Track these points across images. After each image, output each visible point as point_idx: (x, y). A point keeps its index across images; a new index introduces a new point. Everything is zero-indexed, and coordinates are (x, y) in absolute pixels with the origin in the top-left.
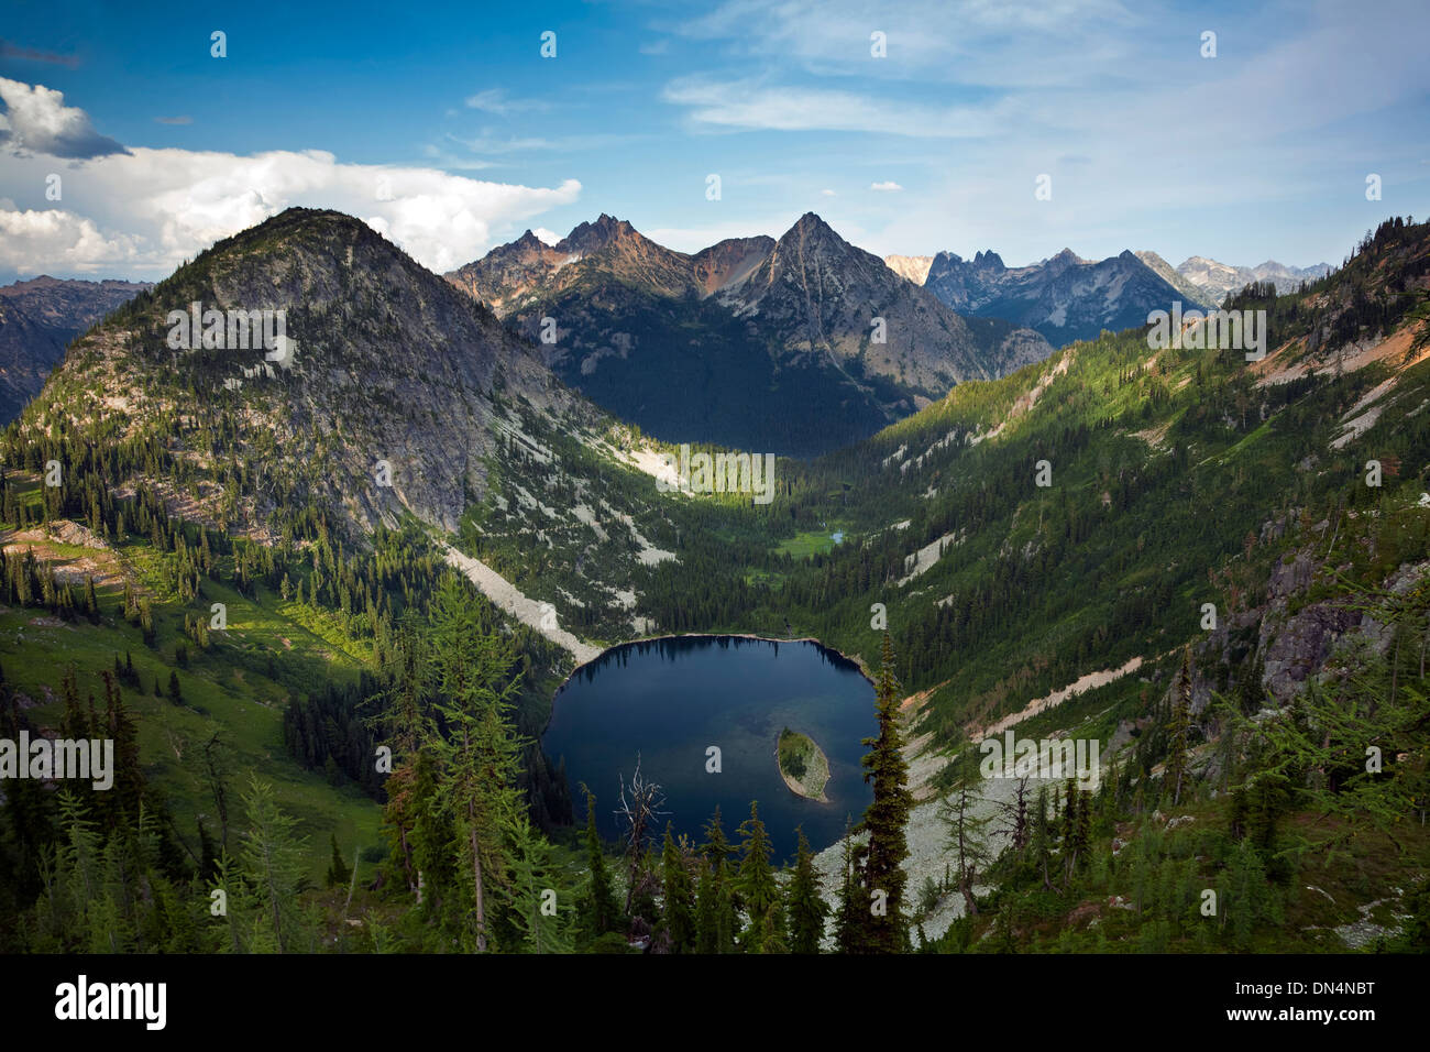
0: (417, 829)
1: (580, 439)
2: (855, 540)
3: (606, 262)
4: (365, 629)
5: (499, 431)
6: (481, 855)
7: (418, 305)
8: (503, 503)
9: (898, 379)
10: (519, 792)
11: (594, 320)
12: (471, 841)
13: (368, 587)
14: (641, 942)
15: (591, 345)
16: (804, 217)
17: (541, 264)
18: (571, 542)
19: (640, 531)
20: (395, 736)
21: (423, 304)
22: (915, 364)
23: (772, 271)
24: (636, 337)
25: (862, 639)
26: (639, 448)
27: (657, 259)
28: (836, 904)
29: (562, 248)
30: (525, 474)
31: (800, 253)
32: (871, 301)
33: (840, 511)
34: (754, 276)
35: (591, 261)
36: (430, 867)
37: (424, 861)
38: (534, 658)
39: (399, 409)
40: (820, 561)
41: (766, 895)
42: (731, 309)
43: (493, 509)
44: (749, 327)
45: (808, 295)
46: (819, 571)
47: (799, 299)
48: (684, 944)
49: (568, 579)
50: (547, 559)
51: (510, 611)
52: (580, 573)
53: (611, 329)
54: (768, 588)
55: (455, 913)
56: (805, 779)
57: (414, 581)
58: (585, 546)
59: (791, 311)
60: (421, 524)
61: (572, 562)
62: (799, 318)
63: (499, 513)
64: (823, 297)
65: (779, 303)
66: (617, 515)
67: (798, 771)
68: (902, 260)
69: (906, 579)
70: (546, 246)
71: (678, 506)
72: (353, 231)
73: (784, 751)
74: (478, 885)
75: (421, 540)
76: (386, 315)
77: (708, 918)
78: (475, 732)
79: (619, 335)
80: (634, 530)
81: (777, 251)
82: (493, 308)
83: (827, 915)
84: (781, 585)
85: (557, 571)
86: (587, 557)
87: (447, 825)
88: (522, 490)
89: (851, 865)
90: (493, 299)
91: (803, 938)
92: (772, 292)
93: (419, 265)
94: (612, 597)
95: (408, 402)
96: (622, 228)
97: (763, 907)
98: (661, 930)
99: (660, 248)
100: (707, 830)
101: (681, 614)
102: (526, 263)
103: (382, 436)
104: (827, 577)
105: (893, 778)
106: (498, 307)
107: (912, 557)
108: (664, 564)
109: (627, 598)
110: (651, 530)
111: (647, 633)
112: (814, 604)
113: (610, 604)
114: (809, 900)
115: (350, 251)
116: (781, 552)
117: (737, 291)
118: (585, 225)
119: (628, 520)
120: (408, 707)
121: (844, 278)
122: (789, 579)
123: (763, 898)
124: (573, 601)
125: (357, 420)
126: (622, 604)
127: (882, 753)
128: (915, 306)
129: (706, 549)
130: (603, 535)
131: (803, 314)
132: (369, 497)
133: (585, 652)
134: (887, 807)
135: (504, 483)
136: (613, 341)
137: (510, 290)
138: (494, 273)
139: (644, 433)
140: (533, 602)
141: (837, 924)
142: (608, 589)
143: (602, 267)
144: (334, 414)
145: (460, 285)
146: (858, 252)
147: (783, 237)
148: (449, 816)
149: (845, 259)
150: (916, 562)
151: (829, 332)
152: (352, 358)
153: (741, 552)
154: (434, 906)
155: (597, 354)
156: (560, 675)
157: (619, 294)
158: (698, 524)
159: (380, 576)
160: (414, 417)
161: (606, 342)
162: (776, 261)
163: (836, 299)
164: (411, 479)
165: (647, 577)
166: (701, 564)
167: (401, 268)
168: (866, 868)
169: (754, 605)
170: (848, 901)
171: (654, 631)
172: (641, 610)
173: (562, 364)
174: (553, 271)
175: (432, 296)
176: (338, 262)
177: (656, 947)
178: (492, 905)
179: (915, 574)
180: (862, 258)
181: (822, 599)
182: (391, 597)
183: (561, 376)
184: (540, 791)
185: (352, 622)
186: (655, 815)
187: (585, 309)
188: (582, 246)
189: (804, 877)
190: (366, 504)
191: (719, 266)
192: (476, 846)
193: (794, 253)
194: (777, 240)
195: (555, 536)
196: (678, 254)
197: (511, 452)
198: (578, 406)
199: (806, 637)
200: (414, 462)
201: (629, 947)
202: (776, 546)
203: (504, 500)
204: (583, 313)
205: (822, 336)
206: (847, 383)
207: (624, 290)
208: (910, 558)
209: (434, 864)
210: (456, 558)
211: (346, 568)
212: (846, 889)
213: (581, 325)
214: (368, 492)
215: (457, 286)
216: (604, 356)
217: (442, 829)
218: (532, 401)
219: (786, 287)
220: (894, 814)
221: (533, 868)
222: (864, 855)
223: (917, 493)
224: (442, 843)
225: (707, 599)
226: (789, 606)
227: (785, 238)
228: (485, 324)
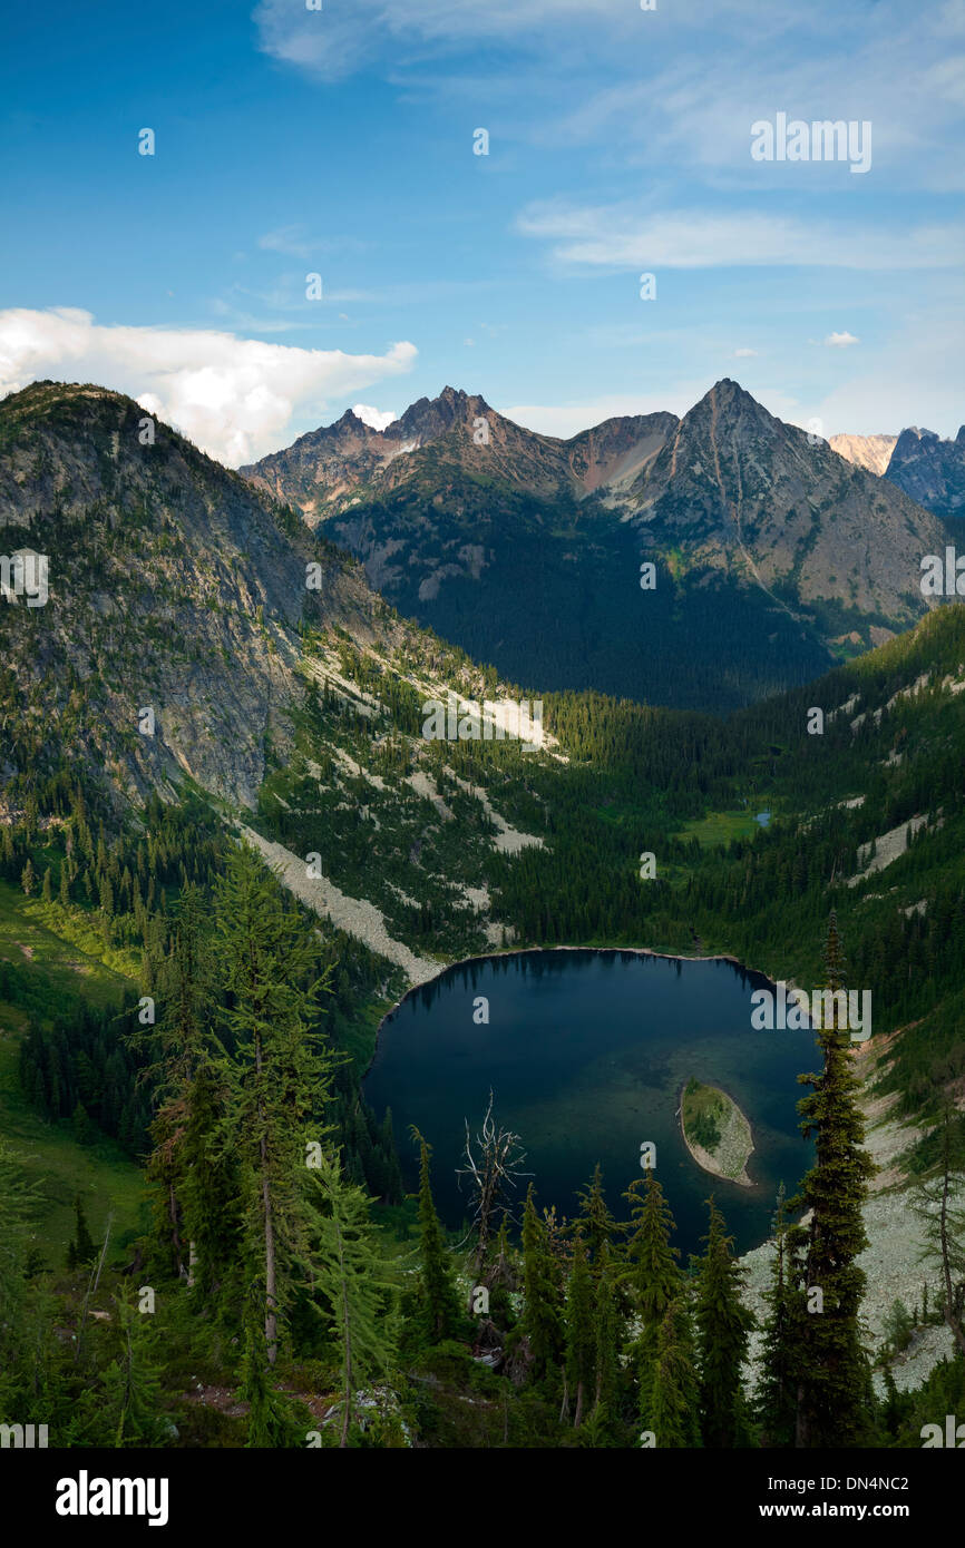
0: (189, 1182)
1: (418, 685)
2: (788, 823)
3: (451, 450)
4: (131, 935)
5: (310, 675)
6: (275, 1216)
7: (205, 510)
8: (315, 770)
9: (848, 604)
10: (328, 1129)
11: (435, 528)
12: (262, 1197)
13: (136, 879)
14: (489, 1357)
15: (433, 562)
16: (718, 385)
17: (366, 454)
18: (404, 822)
19: (496, 807)
20: (164, 1060)
21: (211, 508)
22: (871, 583)
23: (674, 461)
24: (492, 551)
25: (797, 958)
26: (495, 697)
27: (519, 446)
28: (764, 1313)
29: (393, 432)
30: (345, 731)
31: (711, 435)
32: (810, 498)
33: (767, 783)
34: (649, 467)
35: (431, 450)
36: (205, 1236)
37: (197, 1227)
38: (353, 975)
39: (179, 645)
40: (738, 850)
41: (664, 1288)
42: (618, 512)
43: (302, 778)
44: (642, 536)
45: (723, 491)
46: (738, 864)
47: (711, 497)
48: (549, 1361)
49: (400, 872)
50: (373, 844)
51: (322, 912)
52: (417, 863)
53: (458, 540)
54: (668, 886)
55: (236, 1300)
56: (718, 1152)
57: (196, 871)
58: (422, 827)
59: (701, 513)
60: (207, 796)
61: (406, 849)
62: (710, 523)
63: (310, 783)
64: (745, 496)
65: (683, 502)
66: (466, 786)
67: (710, 1139)
68: (854, 442)
69: (859, 877)
70: (373, 431)
71: (548, 774)
72: (119, 414)
73: (690, 1111)
74: (269, 1259)
75: (207, 817)
76: (163, 523)
77: (583, 1323)
78: (271, 1045)
79: (469, 548)
80: (488, 806)
81: (681, 433)
82: (303, 514)
83: (751, 1329)
84: (685, 883)
85: (386, 860)
86: (425, 842)
87: (231, 1178)
88: (341, 752)
89: (785, 1257)
90: (303, 502)
91: (717, 1361)
92: (673, 488)
93: (206, 456)
94: (458, 895)
95: (190, 637)
96: (473, 405)
97: (660, 1306)
98: (519, 1340)
99: (523, 432)
100: (582, 1199)
101: (550, 920)
102: (346, 453)
103: (157, 681)
104: (748, 873)
105: (843, 1133)
106: (310, 513)
107: (867, 847)
108: (528, 852)
109: (479, 898)
110: (511, 807)
111: (505, 945)
112: (730, 910)
113: (455, 905)
114: (725, 1304)
115: (115, 438)
116: (685, 838)
117: (626, 488)
118: (424, 402)
119: (480, 792)
120: (184, 1021)
121: (772, 467)
122: (696, 875)
123: (660, 1293)
124: (406, 900)
125: (125, 660)
126: (471, 905)
127: (827, 1095)
128: (871, 503)
129: (584, 832)
130: (447, 813)
131: (716, 517)
132: (140, 761)
133: (422, 970)
134: (836, 1174)
135: (318, 743)
136: (461, 555)
137: (326, 490)
138: (305, 467)
139: (502, 678)
140: (353, 900)
141: (766, 1342)
142: (452, 885)
143: (446, 458)
144: (95, 651)
145: (259, 482)
146: (793, 433)
147: (690, 413)
148: (232, 1161)
149: (774, 442)
150: (873, 854)
151: (752, 541)
152: (119, 579)
153: (630, 837)
154: (208, 1291)
155: (440, 574)
156: (387, 1000)
157: (469, 493)
158: (574, 799)
159: (152, 864)
160: (199, 656)
161: (451, 558)
162: (680, 446)
163: (761, 496)
164: (195, 737)
165: (504, 869)
166: (578, 853)
167: (182, 460)
168: (807, 1262)
169: (648, 910)
170: (781, 1310)
171: (515, 942)
172: (496, 913)
173: (393, 587)
174: (382, 464)
175: (223, 497)
176: (100, 452)
177: (510, 1365)
178: (287, 1288)
179: (871, 870)
180: (798, 439)
181: (742, 903)
182: (167, 893)
183: (392, 602)
184: (358, 1156)
185: (114, 925)
186: (512, 1176)
187: (424, 514)
188: (419, 430)
189: (718, 1271)
190: (136, 769)
191: (602, 454)
192: (268, 1203)
193: (704, 435)
194: (681, 417)
195: (382, 814)
196: (548, 439)
197: (325, 702)
198: (414, 641)
199: (720, 954)
200: (199, 715)
201: (472, 1363)
202: (679, 829)
203: (317, 766)
204: (422, 519)
205: (742, 547)
206: (778, 610)
207: (475, 488)
208: (866, 848)
209: (212, 1231)
210: (253, 839)
211: (107, 854)
212: (779, 1292)
213: (418, 535)
214: (138, 754)
215: (257, 485)
216: (449, 575)
217: (224, 1182)
218: (354, 635)
219: (693, 480)
220: (846, 1185)
221: (345, 1228)
222: (803, 1243)
223: (874, 759)
224: (223, 1203)
225: (586, 900)
226: (696, 910)
227: (692, 415)
228: (293, 534)
